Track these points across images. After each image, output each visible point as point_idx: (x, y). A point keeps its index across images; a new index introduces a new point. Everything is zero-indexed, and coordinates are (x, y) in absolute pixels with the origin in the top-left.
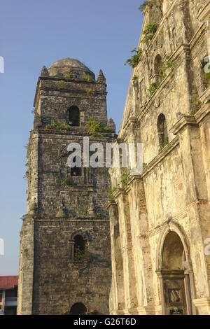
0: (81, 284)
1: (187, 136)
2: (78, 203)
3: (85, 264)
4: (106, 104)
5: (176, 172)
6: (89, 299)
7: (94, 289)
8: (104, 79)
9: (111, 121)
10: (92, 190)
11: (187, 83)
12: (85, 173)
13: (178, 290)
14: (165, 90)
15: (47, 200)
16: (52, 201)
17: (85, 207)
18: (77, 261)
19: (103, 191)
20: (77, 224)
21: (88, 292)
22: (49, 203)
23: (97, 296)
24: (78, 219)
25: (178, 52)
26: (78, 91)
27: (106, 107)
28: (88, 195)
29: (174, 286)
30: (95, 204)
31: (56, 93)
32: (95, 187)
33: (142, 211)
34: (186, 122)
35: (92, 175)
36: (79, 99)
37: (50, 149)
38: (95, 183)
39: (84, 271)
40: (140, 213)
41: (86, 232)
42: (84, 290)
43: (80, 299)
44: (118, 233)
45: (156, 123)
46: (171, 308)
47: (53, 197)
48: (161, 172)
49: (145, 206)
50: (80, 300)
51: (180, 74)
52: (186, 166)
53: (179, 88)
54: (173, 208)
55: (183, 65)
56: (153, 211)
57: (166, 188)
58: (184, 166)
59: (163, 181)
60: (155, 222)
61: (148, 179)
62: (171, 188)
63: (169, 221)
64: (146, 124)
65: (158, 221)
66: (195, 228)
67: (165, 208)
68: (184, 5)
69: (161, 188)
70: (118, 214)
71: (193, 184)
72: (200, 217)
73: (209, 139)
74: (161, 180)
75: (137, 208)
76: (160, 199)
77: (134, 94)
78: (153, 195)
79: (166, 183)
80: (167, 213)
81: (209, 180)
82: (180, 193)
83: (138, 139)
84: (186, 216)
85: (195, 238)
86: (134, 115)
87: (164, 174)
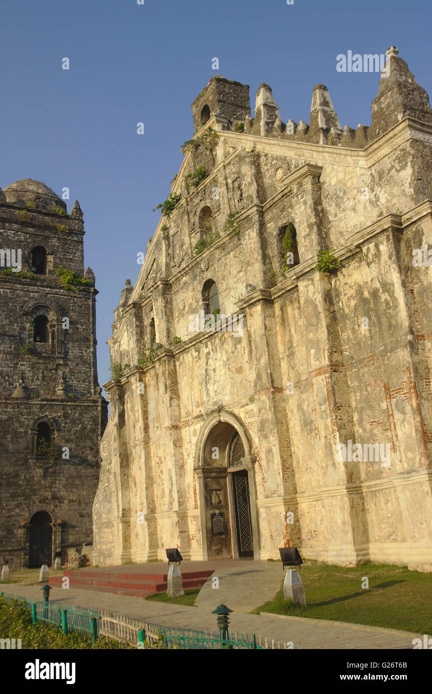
0: (46, 487)
1: (259, 312)
2: (43, 380)
3: (52, 461)
4: (82, 247)
5: (233, 353)
6: (56, 506)
7: (63, 493)
8: (81, 214)
9: (90, 271)
10: (61, 362)
11: (261, 251)
12: (53, 339)
13: (220, 490)
14: (218, 252)
16: (7, 375)
17: (52, 384)
18: (41, 457)
19: (77, 365)
20: (42, 407)
21: (54, 498)
23: (66, 502)
24: (42, 400)
25: (249, 213)
26: (47, 227)
27: (82, 251)
28: (56, 369)
29: (215, 486)
30: (65, 382)
31: (15, 226)
32: (65, 359)
33: (174, 396)
34: (260, 297)
35: (63, 342)
36: (47, 238)
37: (6, 304)
38: (66, 353)
39: (50, 470)
40: (171, 398)
41: (54, 418)
42: (49, 494)
43: (44, 507)
44: (124, 421)
45: (201, 289)
46: (211, 512)
47: (9, 370)
48: (206, 351)
49: (177, 390)
50: (44, 508)
51: (249, 239)
52: (256, 348)
53: (248, 255)
54: (225, 395)
55: (255, 230)
56: (190, 397)
57: (214, 370)
58: (253, 347)
59: (210, 361)
60: (193, 411)
61: (183, 358)
62: (223, 371)
63: (220, 409)
64: (182, 288)
65: (198, 410)
66: (267, 420)
67: (212, 394)
68: (255, 158)
69: (206, 370)
70: (124, 397)
71: (266, 370)
72: (275, 407)
73: (288, 319)
74: (206, 360)
75: (166, 392)
76: (204, 383)
77: (164, 248)
78: (192, 377)
79: (215, 364)
80: (215, 400)
81: (286, 366)
82: (238, 377)
83: (169, 306)
84: (247, 405)
85: (266, 431)
86: (164, 276)
87: (212, 353)
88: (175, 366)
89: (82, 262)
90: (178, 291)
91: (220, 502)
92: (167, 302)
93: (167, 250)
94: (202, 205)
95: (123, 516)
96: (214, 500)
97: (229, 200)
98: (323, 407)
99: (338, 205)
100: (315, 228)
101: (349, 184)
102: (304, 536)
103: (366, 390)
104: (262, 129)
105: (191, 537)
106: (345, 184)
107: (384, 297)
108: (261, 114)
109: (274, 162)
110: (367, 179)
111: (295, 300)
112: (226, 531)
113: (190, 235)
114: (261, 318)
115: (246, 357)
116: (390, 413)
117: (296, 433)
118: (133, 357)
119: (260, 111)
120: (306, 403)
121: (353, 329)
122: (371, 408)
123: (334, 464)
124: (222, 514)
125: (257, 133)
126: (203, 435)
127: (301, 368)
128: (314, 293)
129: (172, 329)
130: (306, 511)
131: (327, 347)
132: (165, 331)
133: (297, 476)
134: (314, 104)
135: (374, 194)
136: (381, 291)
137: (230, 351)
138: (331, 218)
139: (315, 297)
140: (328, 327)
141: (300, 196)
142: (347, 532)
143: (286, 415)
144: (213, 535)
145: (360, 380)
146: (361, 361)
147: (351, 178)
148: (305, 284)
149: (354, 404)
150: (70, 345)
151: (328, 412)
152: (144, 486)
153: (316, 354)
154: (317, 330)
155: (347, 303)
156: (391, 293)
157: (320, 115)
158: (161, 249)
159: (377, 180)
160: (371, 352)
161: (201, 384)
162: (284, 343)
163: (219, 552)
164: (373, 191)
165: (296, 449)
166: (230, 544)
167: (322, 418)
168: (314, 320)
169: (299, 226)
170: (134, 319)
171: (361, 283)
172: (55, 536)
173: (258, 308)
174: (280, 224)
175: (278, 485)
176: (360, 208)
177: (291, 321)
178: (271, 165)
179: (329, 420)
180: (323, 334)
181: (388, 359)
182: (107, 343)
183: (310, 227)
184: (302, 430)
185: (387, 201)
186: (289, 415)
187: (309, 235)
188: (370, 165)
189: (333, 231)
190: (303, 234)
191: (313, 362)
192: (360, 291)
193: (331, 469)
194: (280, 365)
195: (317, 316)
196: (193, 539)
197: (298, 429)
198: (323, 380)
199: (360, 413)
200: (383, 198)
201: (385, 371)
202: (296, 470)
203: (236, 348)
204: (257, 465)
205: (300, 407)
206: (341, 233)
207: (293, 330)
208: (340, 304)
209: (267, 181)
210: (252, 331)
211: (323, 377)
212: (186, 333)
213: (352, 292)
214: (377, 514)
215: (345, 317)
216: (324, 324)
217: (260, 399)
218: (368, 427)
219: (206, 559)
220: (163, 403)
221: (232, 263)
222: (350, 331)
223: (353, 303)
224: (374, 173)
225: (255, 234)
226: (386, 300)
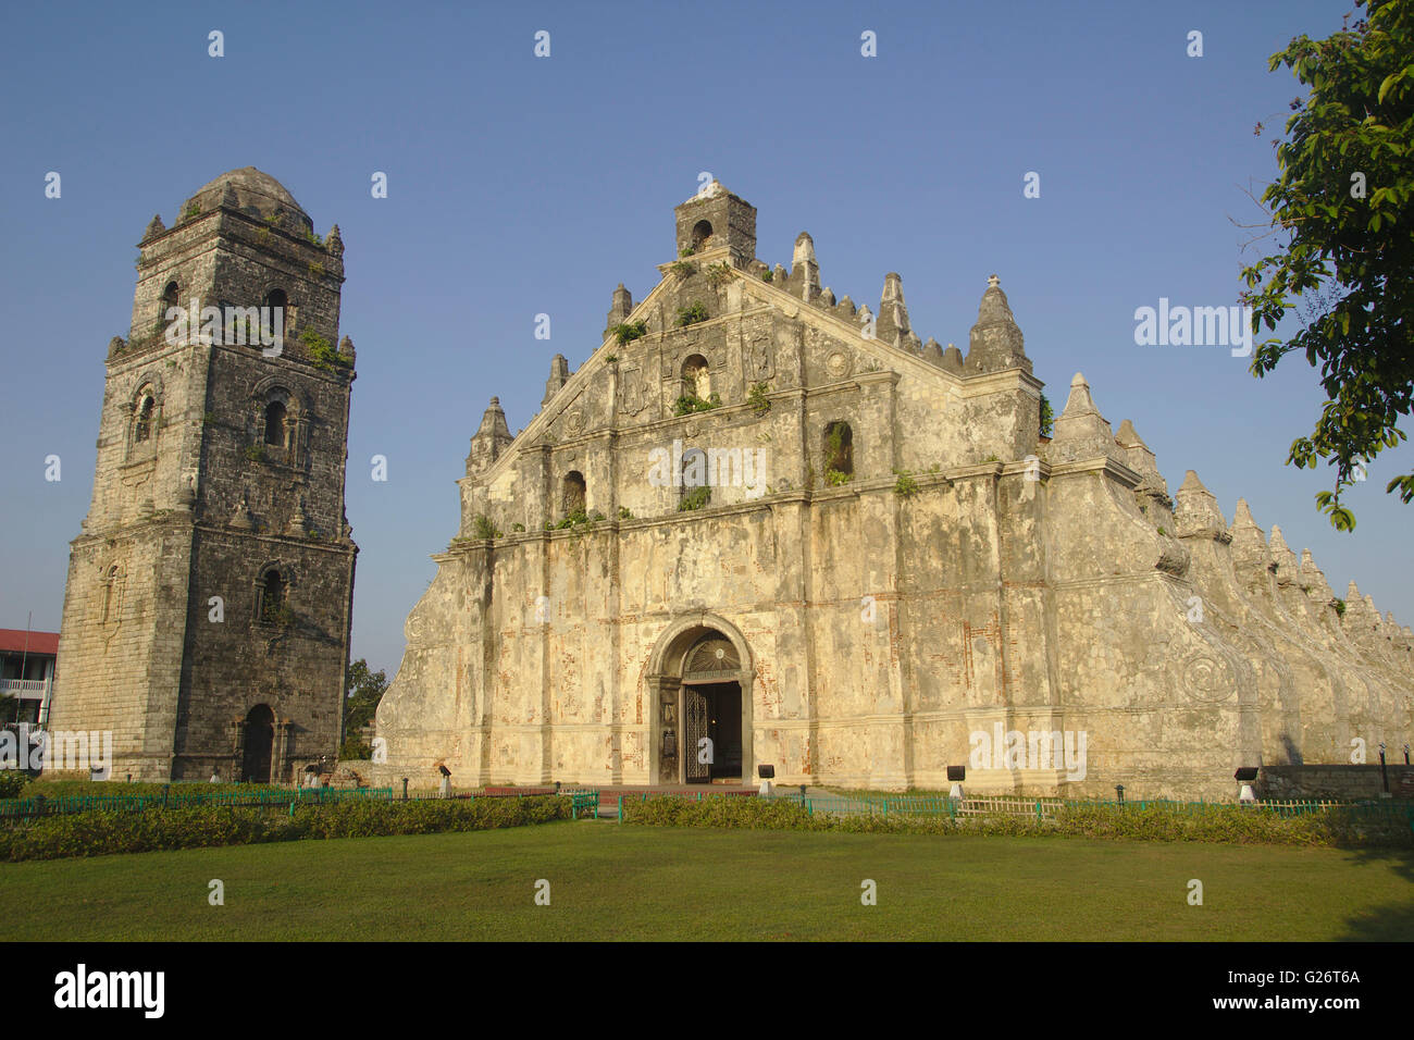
0: (270, 669)
1: (794, 513)
2: (274, 505)
3: (281, 631)
4: (339, 302)
6: (282, 698)
7: (293, 680)
8: (342, 248)
9: (349, 344)
10: (301, 480)
12: (291, 442)
15: (216, 487)
16: (225, 490)
17: (286, 513)
18: (267, 621)
19: (321, 487)
20: (274, 546)
21: (281, 686)
22: (219, 493)
23: (296, 693)
24: (276, 537)
26: (293, 261)
27: (338, 308)
28: (292, 490)
29: (668, 700)
30: (304, 512)
31: (248, 250)
32: (307, 476)
33: (614, 582)
34: (802, 498)
35: (305, 450)
36: (291, 278)
37: (231, 376)
38: (309, 467)
39: (278, 644)
40: (611, 586)
41: (288, 566)
42: (274, 680)
43: (265, 698)
46: (663, 729)
47: (228, 481)
50: (266, 700)
51: (785, 425)
52: (785, 553)
53: (780, 442)
54: (712, 595)
55: (796, 416)
56: (643, 587)
57: (695, 563)
58: (780, 551)
59: (687, 550)
60: (646, 605)
61: (635, 537)
62: (711, 567)
63: (704, 611)
64: (642, 447)
65: (659, 606)
66: (793, 636)
67: (687, 590)
68: (800, 330)
69: (679, 560)
70: (493, 566)
71: (799, 580)
72: (806, 624)
73: (829, 528)
74: (679, 548)
75: (605, 577)
76: (673, 575)
77: (612, 386)
78: (649, 562)
79: (697, 556)
80: (691, 599)
81: (820, 580)
82: (738, 579)
83: (615, 465)
84: (750, 612)
85: (790, 647)
86: (608, 421)
87: (692, 541)
88: (618, 543)
89: (336, 325)
90: (631, 449)
91: (671, 718)
92: (613, 459)
93: (617, 387)
94: (692, 351)
95: (484, 725)
96: (667, 717)
97: (744, 362)
98: (881, 634)
99: (917, 424)
100: (890, 442)
101: (935, 406)
102: (821, 763)
103: (931, 623)
104: (806, 293)
105: (623, 757)
106: (930, 405)
107: (974, 538)
108: (803, 271)
109: (826, 343)
110: (960, 408)
111: (844, 509)
112: (675, 754)
113: (662, 382)
114: (796, 521)
115: (754, 557)
116: (968, 650)
117: (826, 654)
118: (531, 517)
119: (803, 267)
120: (846, 624)
121: (922, 559)
122: (935, 641)
123: (889, 693)
124: (673, 733)
125: (798, 294)
126: (667, 637)
127: (843, 585)
128: (884, 513)
129: (616, 496)
130: (829, 736)
131: (895, 573)
132: (608, 497)
133: (820, 699)
134: (887, 294)
135: (965, 427)
136: (971, 531)
137: (726, 544)
138: (906, 434)
139: (885, 516)
140: (897, 551)
141: (873, 401)
142: (898, 759)
143: (814, 633)
144: (665, 756)
145: (924, 612)
146: (928, 593)
147: (939, 401)
148: (871, 499)
149: (912, 634)
150: (314, 455)
151: (888, 639)
152: (540, 689)
153: (877, 576)
154: (882, 553)
155: (919, 530)
156: (984, 537)
157: (896, 311)
158: (606, 386)
159: (972, 413)
160: (942, 586)
161: (666, 575)
162: (820, 553)
163: (668, 776)
164: (965, 423)
165: (823, 670)
166: (678, 769)
167: (878, 644)
168: (881, 542)
169: (868, 434)
170: (541, 467)
171: (941, 515)
172: (279, 742)
173: (795, 508)
174: (831, 418)
175: (800, 707)
176: (946, 436)
177: (833, 531)
178: (823, 345)
179: (888, 648)
180: (890, 558)
181: (973, 599)
182: (457, 482)
183: (884, 439)
184: (835, 652)
185: (981, 440)
186: (818, 633)
187: (880, 446)
188: (965, 396)
189: (906, 448)
190: (872, 443)
191: (872, 585)
192: (937, 522)
193: (883, 697)
194: (811, 577)
195: (886, 538)
196: (627, 759)
197: (829, 649)
198: (885, 606)
199: (920, 644)
200: (976, 435)
201: (967, 610)
202: (819, 693)
203: (737, 543)
204: (757, 682)
205: (835, 626)
206: (917, 454)
207: (835, 542)
208: (910, 529)
209: (812, 360)
210: (781, 532)
211: (886, 602)
212: (640, 505)
213: (928, 521)
214: (928, 744)
215: (913, 544)
216: (894, 549)
217: (783, 610)
218: (928, 659)
219: (656, 782)
220: (597, 587)
221: (740, 439)
222: (918, 560)
223: (926, 532)
224: (969, 405)
225: (795, 421)
226: (976, 542)
